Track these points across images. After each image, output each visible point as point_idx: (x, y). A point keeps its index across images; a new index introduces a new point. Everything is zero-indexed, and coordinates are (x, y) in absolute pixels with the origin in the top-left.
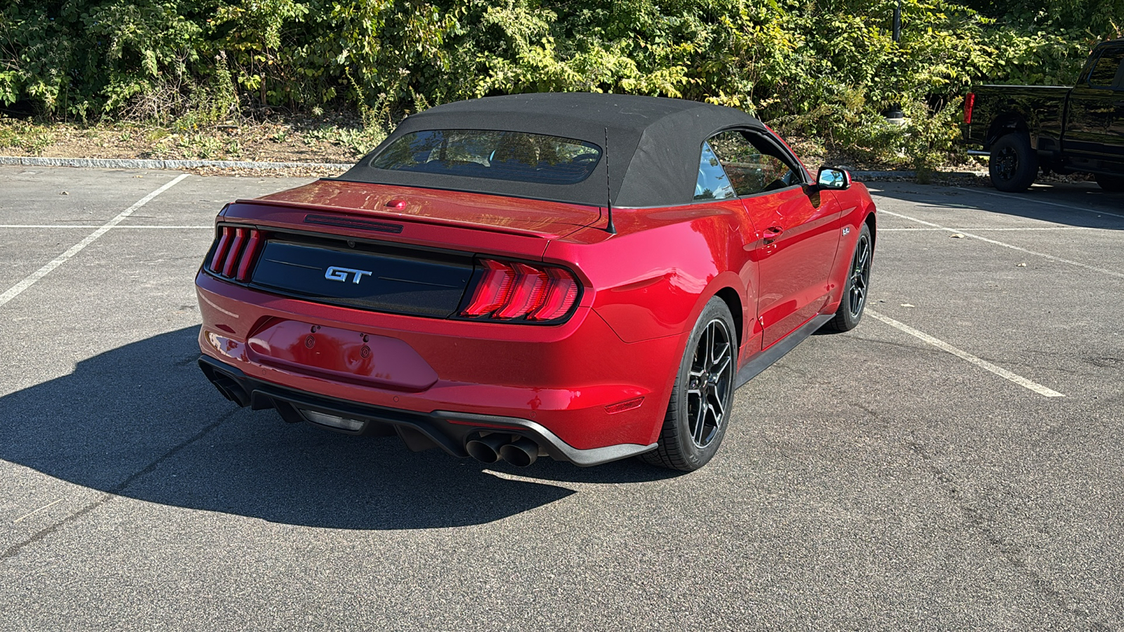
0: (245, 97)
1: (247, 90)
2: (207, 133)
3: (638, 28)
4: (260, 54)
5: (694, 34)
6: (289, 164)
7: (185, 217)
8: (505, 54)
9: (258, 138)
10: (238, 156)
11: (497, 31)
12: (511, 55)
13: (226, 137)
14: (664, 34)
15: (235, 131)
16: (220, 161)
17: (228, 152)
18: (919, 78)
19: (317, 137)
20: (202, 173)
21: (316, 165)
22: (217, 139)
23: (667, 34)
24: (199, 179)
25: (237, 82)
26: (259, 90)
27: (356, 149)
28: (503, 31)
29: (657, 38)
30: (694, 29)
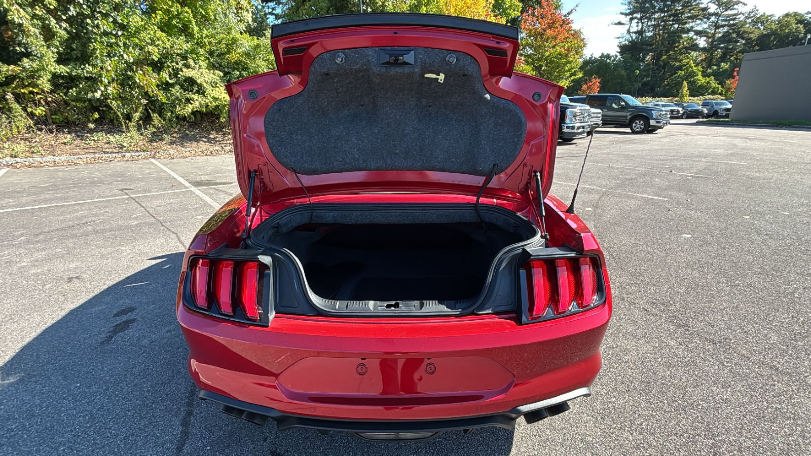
0: (36, 120)
1: (36, 116)
2: (13, 142)
4: (40, 94)
6: (81, 156)
7: (24, 200)
8: (198, 92)
9: (53, 143)
10: (42, 155)
11: (191, 81)
12: (201, 92)
13: (28, 144)
15: (34, 140)
16: (29, 158)
17: (33, 152)
19: (94, 140)
20: (18, 167)
21: (99, 155)
22: (22, 145)
24: (18, 171)
25: (27, 111)
26: (45, 116)
27: (122, 145)
28: (196, 81)
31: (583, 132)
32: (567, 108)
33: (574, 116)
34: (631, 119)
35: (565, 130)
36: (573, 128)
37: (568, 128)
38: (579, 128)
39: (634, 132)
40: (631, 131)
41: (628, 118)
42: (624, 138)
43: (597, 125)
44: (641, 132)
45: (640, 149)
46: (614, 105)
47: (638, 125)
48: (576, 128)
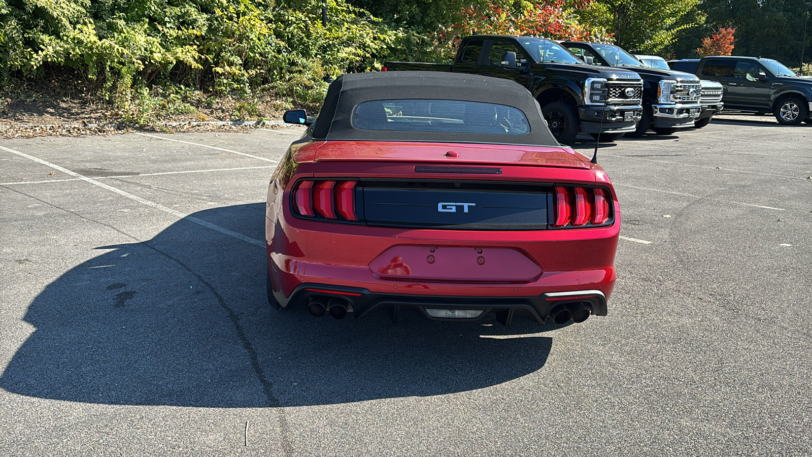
3: (151, 15)
5: (195, 21)
8: (49, 31)
11: (43, 13)
14: (172, 21)
18: (342, 56)
23: (174, 21)
29: (167, 24)
30: (194, 17)
31: (688, 119)
32: (660, 79)
33: (672, 92)
34: (777, 99)
35: (658, 114)
36: (671, 111)
37: (662, 110)
38: (681, 111)
39: (782, 123)
40: (776, 121)
41: (773, 97)
42: (760, 131)
43: (715, 109)
44: (795, 123)
45: (779, 148)
46: (748, 77)
47: (790, 110)
48: (675, 111)
